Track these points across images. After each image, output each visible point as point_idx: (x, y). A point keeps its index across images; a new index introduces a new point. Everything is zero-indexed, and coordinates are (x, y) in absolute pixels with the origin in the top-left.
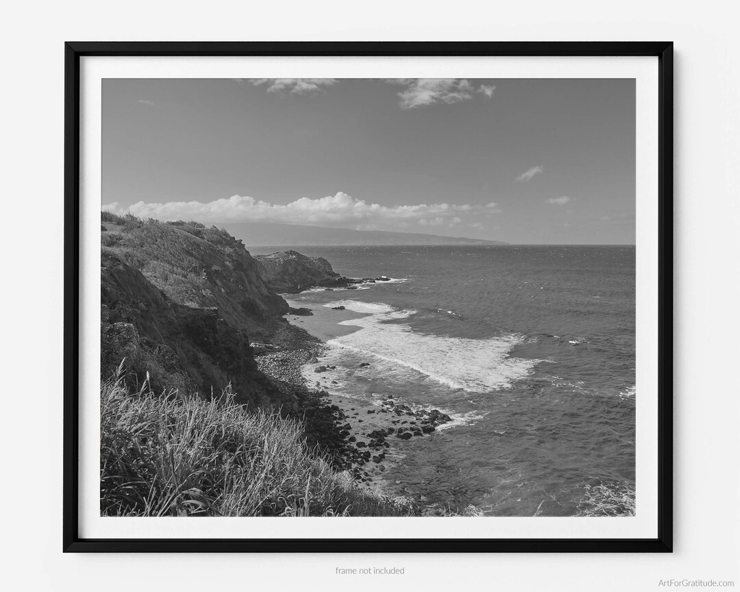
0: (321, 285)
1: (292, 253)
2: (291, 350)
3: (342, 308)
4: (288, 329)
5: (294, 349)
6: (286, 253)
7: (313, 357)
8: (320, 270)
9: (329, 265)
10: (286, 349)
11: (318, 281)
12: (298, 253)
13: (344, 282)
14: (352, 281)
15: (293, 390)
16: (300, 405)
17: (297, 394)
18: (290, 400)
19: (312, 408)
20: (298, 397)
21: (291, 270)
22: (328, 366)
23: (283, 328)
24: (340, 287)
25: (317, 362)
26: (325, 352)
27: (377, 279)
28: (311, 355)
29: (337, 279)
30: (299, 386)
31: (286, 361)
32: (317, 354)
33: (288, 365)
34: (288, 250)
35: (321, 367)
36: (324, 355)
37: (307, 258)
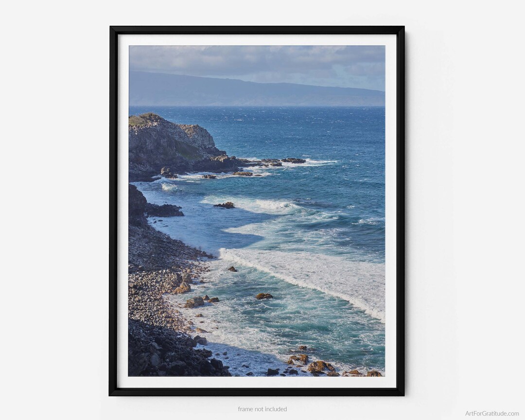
0: (196, 169)
1: (151, 117)
2: (149, 271)
3: (229, 206)
4: (145, 237)
5: (155, 270)
6: (143, 117)
7: (184, 283)
8: (196, 145)
9: (210, 137)
10: (141, 270)
11: (192, 162)
12: (161, 119)
13: (232, 165)
14: (246, 164)
15: (151, 334)
16: (162, 357)
17: (158, 341)
18: (147, 350)
19: (181, 363)
20: (159, 344)
21: (150, 146)
22: (207, 298)
23: (137, 237)
24: (226, 172)
25: (189, 290)
26: (203, 275)
27: (285, 161)
28: (180, 278)
29: (222, 160)
30: (161, 328)
31: (140, 288)
32: (189, 281)
33: (144, 294)
34: (146, 114)
35: (196, 299)
36: (200, 279)
37: (175, 127)
